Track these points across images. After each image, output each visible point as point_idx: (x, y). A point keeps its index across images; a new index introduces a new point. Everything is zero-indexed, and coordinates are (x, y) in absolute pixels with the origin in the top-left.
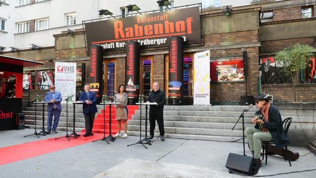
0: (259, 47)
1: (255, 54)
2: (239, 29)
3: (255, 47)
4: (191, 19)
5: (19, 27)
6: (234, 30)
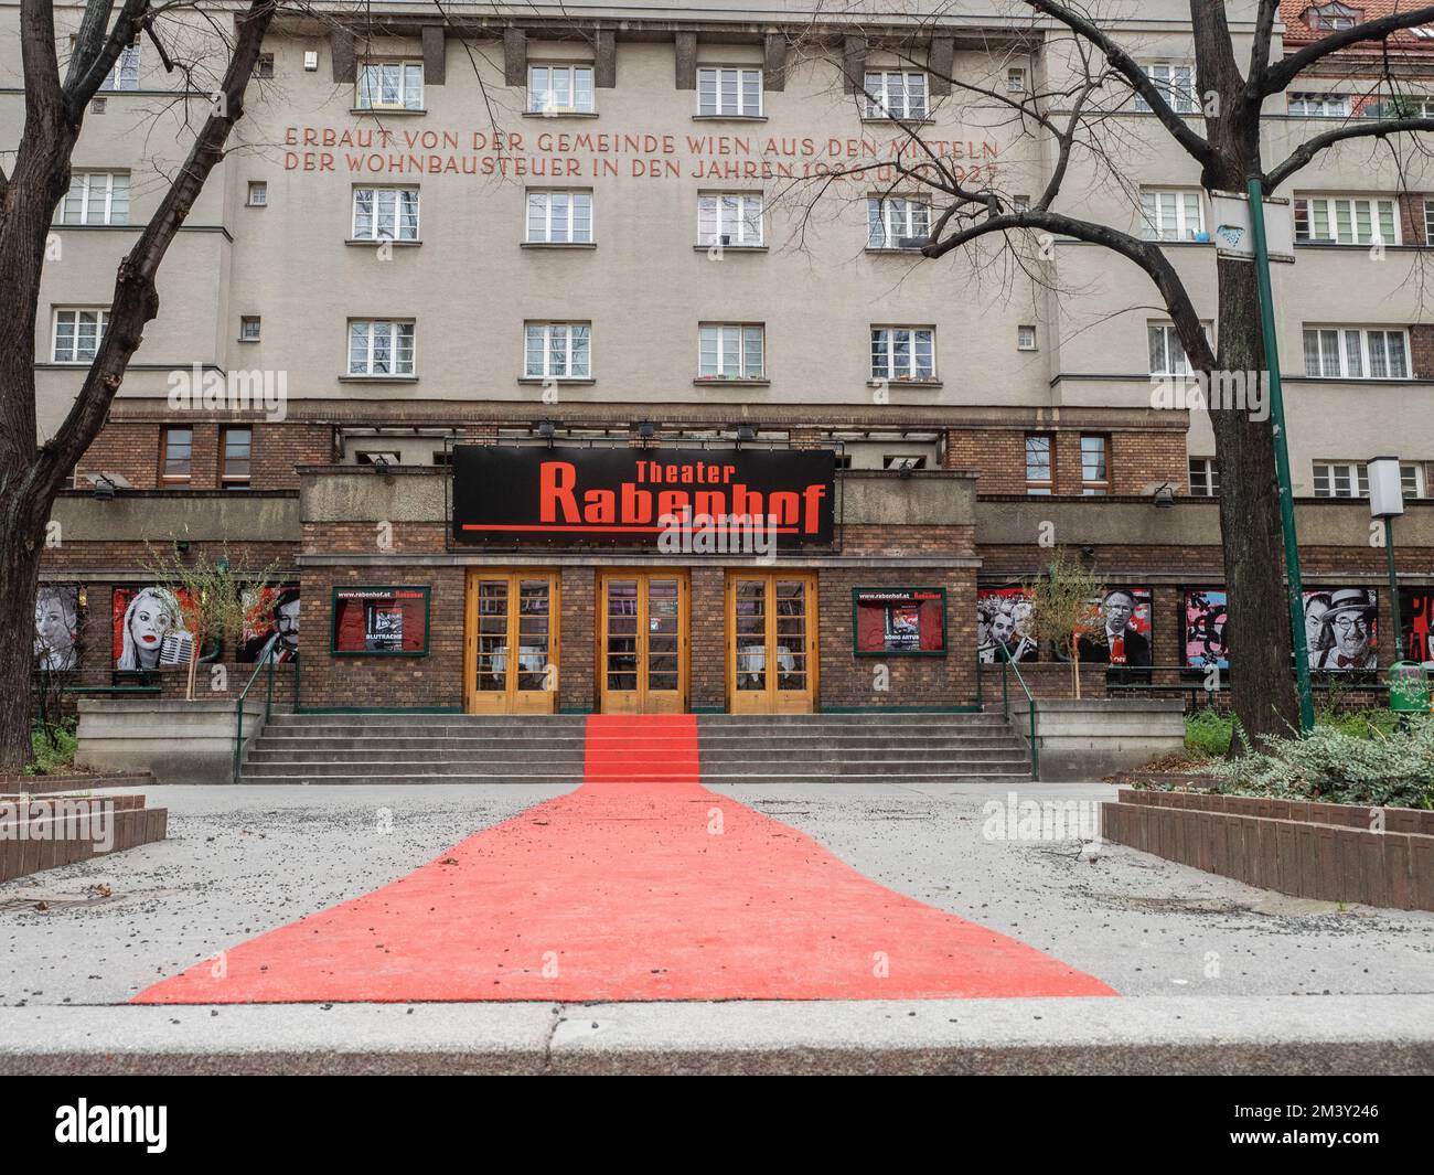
0: (978, 569)
1: (968, 584)
2: (930, 517)
3: (969, 568)
4: (821, 491)
6: (919, 519)
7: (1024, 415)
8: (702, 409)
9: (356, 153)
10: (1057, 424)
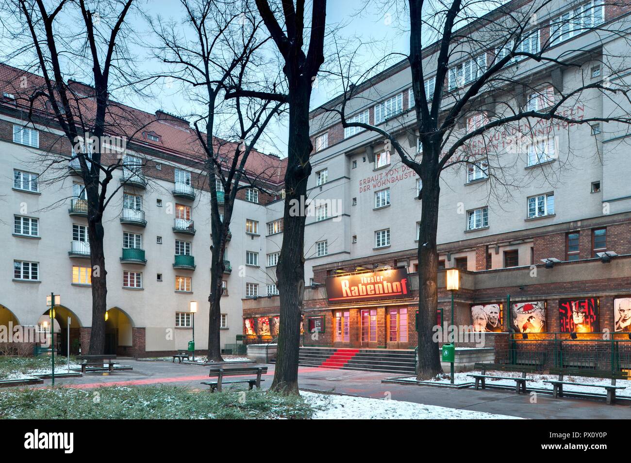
3: (450, 302)
5: (270, 259)
7: (564, 226)
8: (447, 245)
9: (375, 183)
10: (580, 227)
